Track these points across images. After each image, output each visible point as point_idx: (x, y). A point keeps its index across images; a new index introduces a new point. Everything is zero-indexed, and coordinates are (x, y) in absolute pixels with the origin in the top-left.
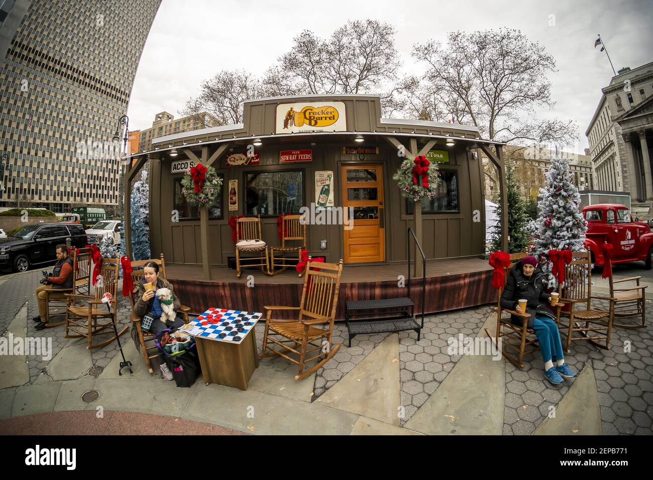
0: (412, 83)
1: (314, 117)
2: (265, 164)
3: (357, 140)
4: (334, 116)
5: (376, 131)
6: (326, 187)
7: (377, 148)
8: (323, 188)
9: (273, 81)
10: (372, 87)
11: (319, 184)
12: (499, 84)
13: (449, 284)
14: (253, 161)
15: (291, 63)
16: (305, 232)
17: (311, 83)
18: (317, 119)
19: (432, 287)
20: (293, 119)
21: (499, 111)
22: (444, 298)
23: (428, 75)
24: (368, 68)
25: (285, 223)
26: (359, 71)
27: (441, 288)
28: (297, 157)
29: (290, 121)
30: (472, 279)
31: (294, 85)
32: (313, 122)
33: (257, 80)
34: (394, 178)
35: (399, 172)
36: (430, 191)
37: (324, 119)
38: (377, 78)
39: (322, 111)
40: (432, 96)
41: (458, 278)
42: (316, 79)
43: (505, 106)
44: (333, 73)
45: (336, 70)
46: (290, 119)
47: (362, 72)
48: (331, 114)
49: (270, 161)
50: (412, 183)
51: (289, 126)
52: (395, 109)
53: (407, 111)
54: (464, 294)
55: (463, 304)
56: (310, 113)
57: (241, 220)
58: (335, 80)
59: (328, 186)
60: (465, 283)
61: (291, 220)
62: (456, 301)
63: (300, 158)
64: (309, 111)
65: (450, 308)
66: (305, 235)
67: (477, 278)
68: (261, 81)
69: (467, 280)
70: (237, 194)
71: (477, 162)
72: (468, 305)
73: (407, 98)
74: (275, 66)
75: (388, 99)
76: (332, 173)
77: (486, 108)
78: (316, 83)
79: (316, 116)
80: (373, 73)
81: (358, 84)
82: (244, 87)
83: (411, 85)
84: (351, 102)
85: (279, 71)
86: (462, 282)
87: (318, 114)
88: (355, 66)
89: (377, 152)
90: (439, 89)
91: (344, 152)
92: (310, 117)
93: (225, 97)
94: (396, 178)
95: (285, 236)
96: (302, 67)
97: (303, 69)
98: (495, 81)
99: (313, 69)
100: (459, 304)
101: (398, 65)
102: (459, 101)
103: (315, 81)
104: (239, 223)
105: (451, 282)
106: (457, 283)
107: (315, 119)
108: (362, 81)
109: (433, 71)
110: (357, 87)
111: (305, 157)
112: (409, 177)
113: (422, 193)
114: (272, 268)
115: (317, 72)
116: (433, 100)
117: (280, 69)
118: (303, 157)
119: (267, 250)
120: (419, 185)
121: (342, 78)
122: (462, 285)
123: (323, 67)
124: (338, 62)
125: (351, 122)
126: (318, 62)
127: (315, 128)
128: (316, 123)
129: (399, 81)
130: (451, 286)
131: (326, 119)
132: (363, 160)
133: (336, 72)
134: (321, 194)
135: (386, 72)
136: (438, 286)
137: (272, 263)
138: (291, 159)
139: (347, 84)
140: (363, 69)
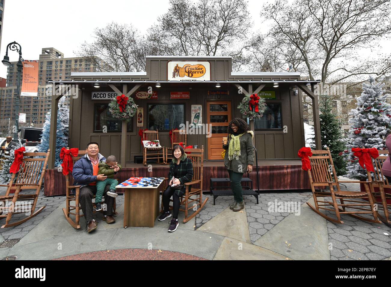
0: (258, 40)
1: (191, 72)
2: (161, 99)
3: (217, 86)
4: (203, 71)
5: (228, 81)
6: (198, 114)
7: (228, 91)
8: (196, 115)
9: (155, 39)
10: (227, 47)
11: (194, 112)
12: (339, 29)
13: (275, 172)
14: (153, 97)
15: (168, 24)
16: (186, 140)
17: (183, 42)
18: (193, 72)
19: (264, 172)
20: (179, 72)
21: (336, 54)
22: (273, 181)
23: (272, 33)
24: (225, 30)
25: (174, 135)
26: (218, 33)
27: (270, 174)
28: (181, 96)
29: (176, 73)
30: (293, 170)
31: (170, 43)
32: (190, 75)
33: (143, 37)
34: (238, 108)
35: (241, 104)
36: (260, 114)
37: (197, 73)
38: (231, 38)
39: (196, 67)
40: (274, 50)
41: (282, 168)
42: (187, 39)
43: (342, 48)
44: (199, 35)
45: (201, 32)
46: (177, 72)
47: (220, 34)
48: (201, 70)
49: (164, 98)
50: (248, 110)
51: (176, 77)
52: (243, 64)
53: (252, 65)
54: (288, 180)
55: (288, 187)
56: (188, 68)
57: (146, 132)
58: (200, 41)
59: (199, 113)
60: (287, 172)
61: (177, 133)
62: (282, 184)
63: (183, 96)
64: (188, 67)
65: (278, 189)
66: (186, 141)
67: (297, 169)
68: (146, 38)
69: (289, 170)
70: (143, 117)
71: (297, 97)
72: (292, 188)
73: (253, 54)
74: (156, 26)
75: (238, 55)
76: (201, 106)
77: (323, 54)
78: (186, 43)
79: (192, 71)
80: (228, 35)
81: (217, 44)
82: (132, 41)
83: (257, 43)
84: (213, 62)
85: (159, 30)
86: (285, 171)
87: (194, 70)
88: (215, 28)
89: (228, 94)
90: (280, 43)
91: (209, 94)
92: (189, 71)
93: (117, 47)
94: (239, 107)
95: (174, 142)
96: (176, 28)
97: (177, 30)
98: (337, 26)
99: (184, 31)
100: (285, 186)
101: (249, 26)
102: (297, 51)
103: (186, 41)
104: (145, 133)
105: (277, 170)
106: (282, 171)
107: (192, 73)
108: (220, 42)
109: (276, 27)
110: (216, 47)
111: (186, 96)
112: (247, 107)
113: (255, 115)
114: (166, 160)
115: (187, 34)
116: (274, 53)
117: (160, 29)
118: (184, 96)
119: (163, 149)
120: (252, 111)
121: (205, 39)
122: (285, 172)
123: (192, 29)
124: (202, 25)
125: (213, 75)
126: (188, 24)
127: (191, 79)
128: (192, 75)
129: (247, 41)
130: (278, 173)
131: (198, 73)
132: (220, 98)
133: (201, 34)
134: (195, 118)
135: (238, 33)
136: (268, 172)
137: (166, 157)
138: (177, 97)
139: (209, 44)
140: (222, 31)
